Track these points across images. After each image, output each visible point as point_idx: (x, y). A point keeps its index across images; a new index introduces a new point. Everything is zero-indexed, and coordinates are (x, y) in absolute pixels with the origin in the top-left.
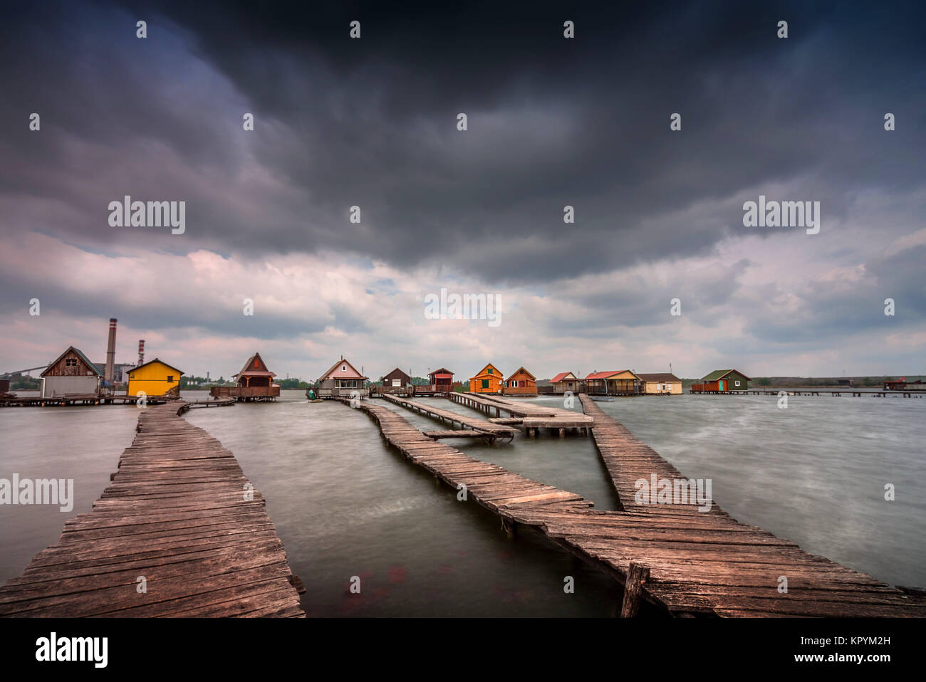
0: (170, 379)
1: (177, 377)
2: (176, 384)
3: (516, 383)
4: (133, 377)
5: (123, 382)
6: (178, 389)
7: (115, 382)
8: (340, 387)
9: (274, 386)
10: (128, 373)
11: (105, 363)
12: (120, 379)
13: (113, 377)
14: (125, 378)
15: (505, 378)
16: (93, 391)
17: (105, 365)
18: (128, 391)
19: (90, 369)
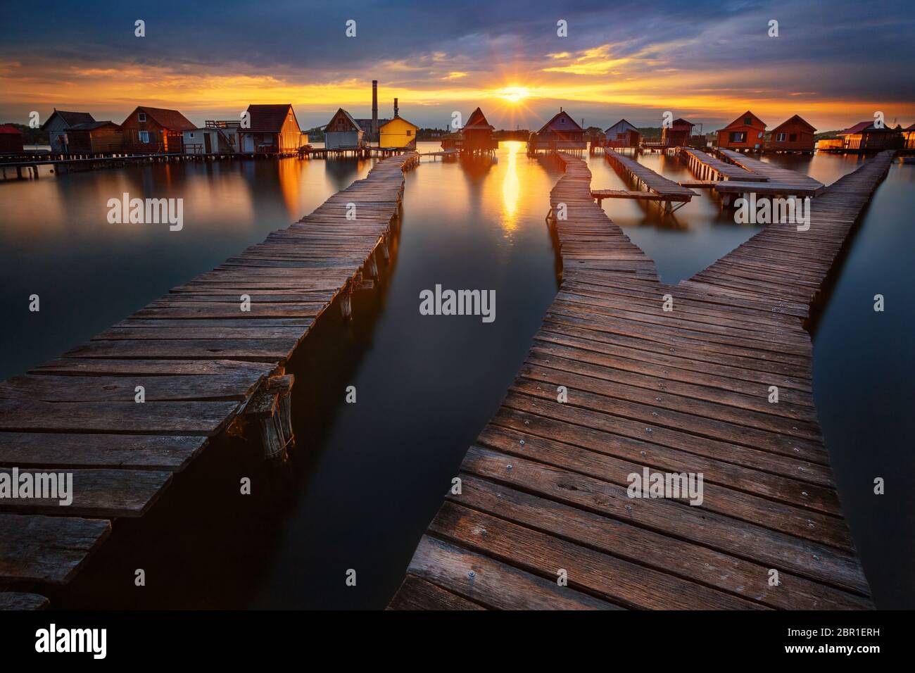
0: (409, 133)
1: (413, 132)
2: (414, 137)
3: (784, 135)
4: (383, 132)
6: (415, 141)
8: (559, 142)
10: (379, 128)
11: (371, 118)
17: (371, 120)
18: (379, 142)
19: (354, 126)
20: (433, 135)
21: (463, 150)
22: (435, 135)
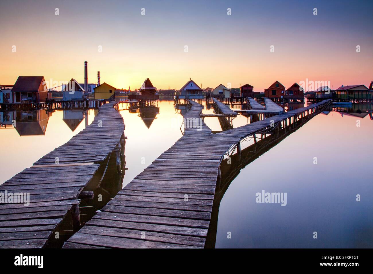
0: (111, 92)
1: (113, 91)
2: (113, 94)
3: (292, 92)
4: (96, 91)
5: (92, 92)
6: (114, 96)
7: (89, 92)
8: (190, 95)
9: (156, 94)
10: (94, 89)
11: (84, 83)
12: (91, 91)
13: (87, 90)
14: (93, 91)
15: (286, 89)
16: (81, 98)
18: (94, 96)
19: (80, 88)
20: (121, 92)
21: (140, 100)
22: (122, 92)
